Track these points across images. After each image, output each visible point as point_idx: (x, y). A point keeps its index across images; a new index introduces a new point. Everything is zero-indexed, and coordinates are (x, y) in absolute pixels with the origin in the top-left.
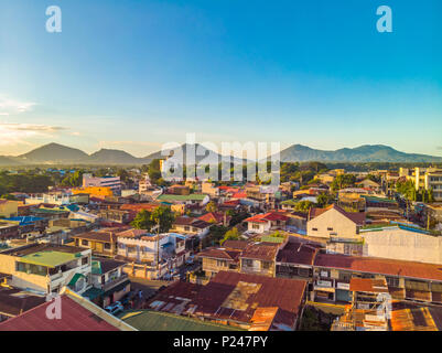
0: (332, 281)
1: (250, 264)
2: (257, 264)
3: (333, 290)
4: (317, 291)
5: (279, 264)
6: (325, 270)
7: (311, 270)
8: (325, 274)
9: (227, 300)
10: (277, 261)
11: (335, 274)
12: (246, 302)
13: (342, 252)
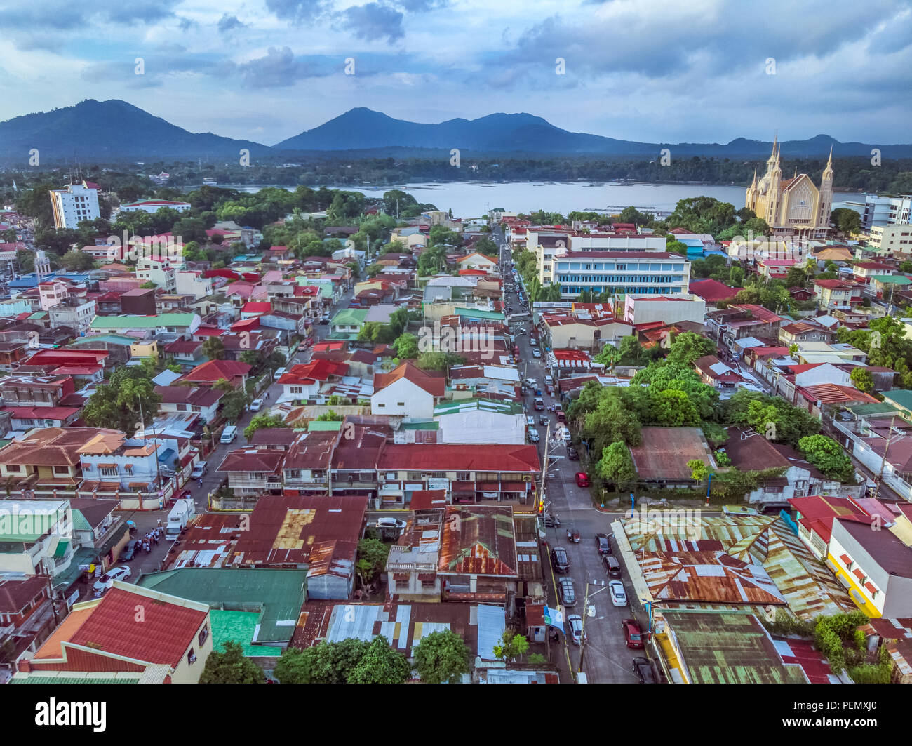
0: (399, 483)
1: (296, 474)
2: (306, 475)
3: (400, 493)
4: (383, 497)
5: (335, 471)
6: (391, 472)
7: (375, 475)
8: (391, 476)
9: (278, 539)
10: (332, 468)
11: (403, 475)
12: (300, 538)
13: (413, 441)
